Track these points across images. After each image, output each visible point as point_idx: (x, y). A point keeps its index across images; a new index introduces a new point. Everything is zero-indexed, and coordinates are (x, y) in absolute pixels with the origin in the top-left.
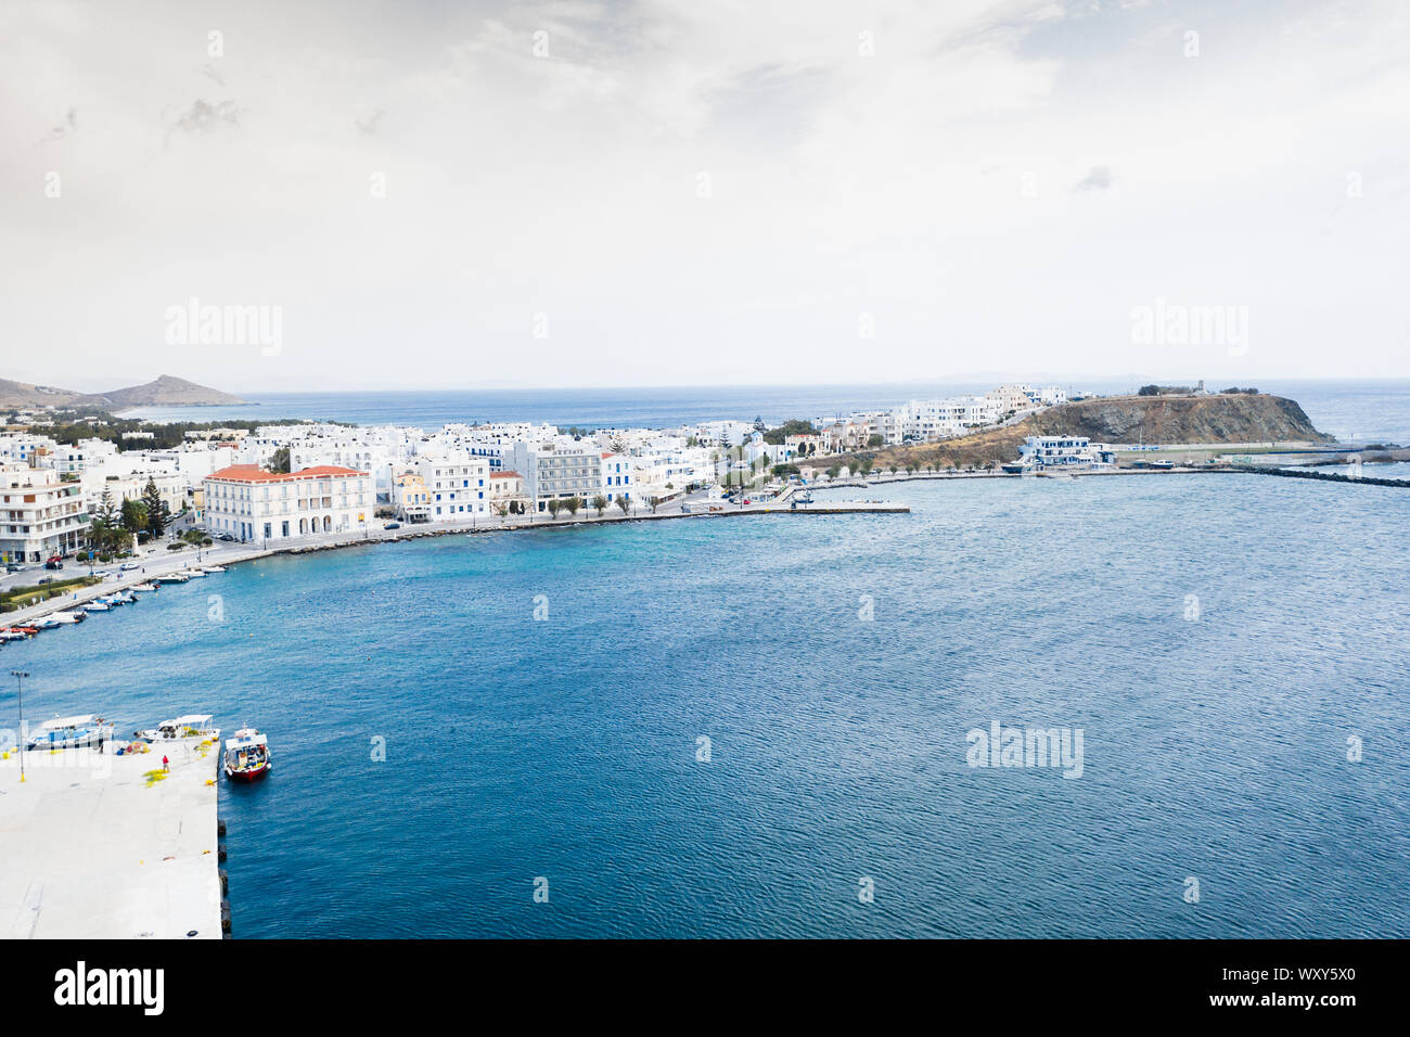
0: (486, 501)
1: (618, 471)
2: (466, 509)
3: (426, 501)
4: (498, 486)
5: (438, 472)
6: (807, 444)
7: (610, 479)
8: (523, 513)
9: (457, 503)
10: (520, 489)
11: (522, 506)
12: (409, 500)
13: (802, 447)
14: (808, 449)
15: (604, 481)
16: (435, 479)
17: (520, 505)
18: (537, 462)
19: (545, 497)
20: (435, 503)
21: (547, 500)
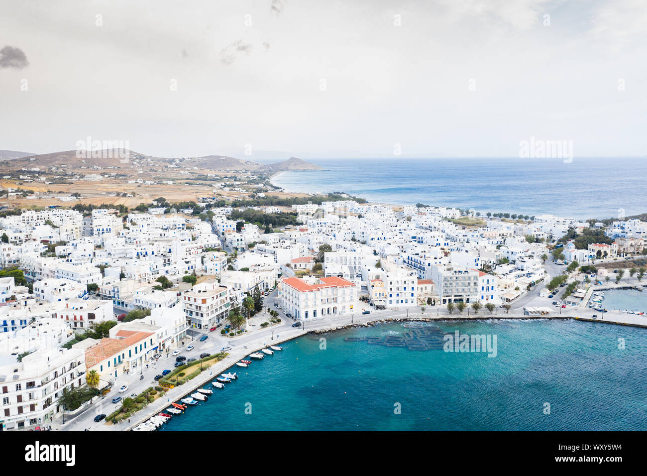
0: (415, 298)
1: (488, 283)
2: (404, 301)
3: (384, 296)
4: (422, 289)
5: (391, 283)
6: (602, 251)
7: (483, 287)
8: (434, 305)
9: (400, 299)
10: (434, 290)
11: (434, 301)
12: (376, 295)
13: (599, 253)
14: (603, 254)
15: (480, 288)
16: (389, 286)
17: (433, 300)
18: (443, 279)
19: (446, 296)
20: (389, 298)
21: (447, 299)
